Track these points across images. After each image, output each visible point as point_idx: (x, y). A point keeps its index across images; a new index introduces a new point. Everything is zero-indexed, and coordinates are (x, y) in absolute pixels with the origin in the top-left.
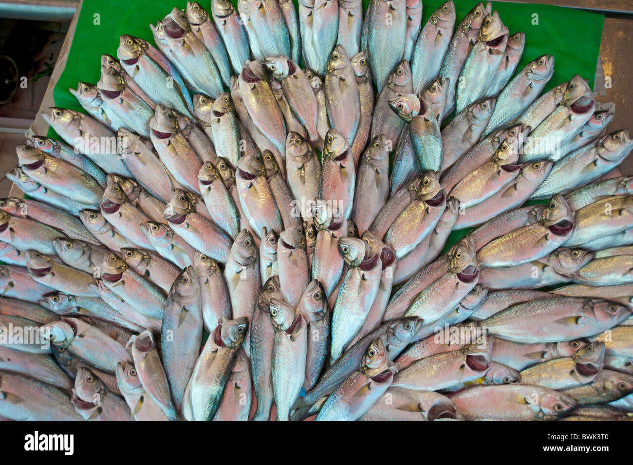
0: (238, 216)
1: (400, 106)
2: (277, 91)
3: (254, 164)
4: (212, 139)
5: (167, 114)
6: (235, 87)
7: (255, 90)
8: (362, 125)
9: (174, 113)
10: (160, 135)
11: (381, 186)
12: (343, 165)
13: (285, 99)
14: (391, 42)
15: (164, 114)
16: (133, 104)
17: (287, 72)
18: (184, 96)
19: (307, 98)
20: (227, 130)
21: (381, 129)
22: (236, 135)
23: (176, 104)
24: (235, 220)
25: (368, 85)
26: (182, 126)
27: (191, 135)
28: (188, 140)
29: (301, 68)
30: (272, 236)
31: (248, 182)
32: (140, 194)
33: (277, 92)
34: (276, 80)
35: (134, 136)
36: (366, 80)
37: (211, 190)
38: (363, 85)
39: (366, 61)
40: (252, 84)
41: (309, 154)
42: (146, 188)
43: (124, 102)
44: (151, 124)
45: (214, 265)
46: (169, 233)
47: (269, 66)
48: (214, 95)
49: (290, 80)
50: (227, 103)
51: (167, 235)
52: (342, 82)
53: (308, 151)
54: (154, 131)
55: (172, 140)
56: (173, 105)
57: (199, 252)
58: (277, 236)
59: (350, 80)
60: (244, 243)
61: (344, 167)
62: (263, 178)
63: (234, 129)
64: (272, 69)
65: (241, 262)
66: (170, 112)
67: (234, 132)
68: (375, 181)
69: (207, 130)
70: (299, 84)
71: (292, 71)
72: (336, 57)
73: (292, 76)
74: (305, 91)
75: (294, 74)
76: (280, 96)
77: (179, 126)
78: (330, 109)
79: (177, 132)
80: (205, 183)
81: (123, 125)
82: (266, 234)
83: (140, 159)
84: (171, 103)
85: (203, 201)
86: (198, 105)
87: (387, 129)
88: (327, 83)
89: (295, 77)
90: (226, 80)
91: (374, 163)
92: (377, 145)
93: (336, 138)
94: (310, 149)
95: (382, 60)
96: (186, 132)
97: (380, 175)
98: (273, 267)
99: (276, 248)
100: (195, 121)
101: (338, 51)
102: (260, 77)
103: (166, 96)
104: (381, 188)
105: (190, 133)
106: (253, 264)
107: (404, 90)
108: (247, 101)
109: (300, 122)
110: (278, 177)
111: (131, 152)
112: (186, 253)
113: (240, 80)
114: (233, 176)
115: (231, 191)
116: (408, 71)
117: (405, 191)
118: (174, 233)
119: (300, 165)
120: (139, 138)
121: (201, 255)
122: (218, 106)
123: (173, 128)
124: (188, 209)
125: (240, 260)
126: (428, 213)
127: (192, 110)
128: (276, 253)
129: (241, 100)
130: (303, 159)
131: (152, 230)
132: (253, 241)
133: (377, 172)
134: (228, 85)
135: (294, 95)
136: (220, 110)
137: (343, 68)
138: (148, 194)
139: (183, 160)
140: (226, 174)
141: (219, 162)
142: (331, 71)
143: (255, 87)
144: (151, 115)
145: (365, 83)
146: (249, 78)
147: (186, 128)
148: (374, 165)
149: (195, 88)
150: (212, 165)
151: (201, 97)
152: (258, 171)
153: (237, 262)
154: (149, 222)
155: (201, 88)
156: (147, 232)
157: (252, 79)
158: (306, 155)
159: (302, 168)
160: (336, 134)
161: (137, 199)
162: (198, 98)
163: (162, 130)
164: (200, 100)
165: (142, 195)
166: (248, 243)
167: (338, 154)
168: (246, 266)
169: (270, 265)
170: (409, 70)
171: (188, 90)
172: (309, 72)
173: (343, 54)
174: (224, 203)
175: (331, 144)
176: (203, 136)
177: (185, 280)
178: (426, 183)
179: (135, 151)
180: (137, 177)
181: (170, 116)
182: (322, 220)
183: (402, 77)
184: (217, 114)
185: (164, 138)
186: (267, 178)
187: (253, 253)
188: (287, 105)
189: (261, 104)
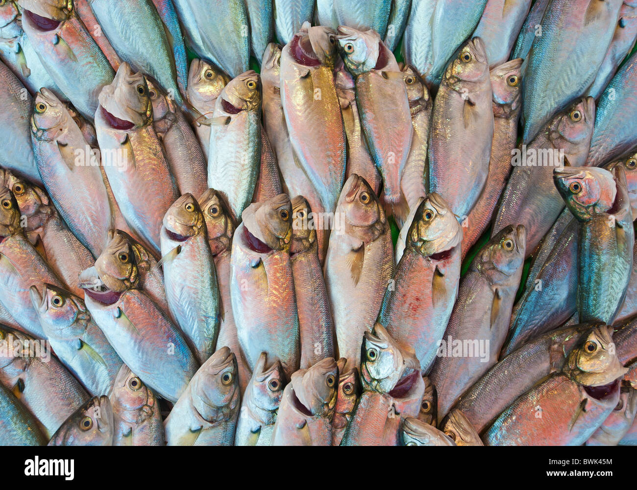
0: (220, 315)
1: (576, 187)
2: (343, 90)
3: (275, 223)
4: (206, 149)
5: (136, 85)
6: (271, 64)
7: (308, 80)
8: (486, 196)
9: (150, 86)
10: (112, 122)
11: (498, 324)
12: (442, 271)
13: (354, 109)
14: (578, 57)
15: (131, 84)
16: (77, 49)
17: (372, 62)
18: (176, 58)
19: (397, 118)
20: (239, 142)
21: (519, 213)
22: (253, 157)
23: (157, 68)
24: (212, 323)
25: (512, 123)
26: (159, 113)
27: (170, 133)
28: (161, 141)
29: (398, 62)
30: (274, 375)
31: (256, 256)
32: (48, 220)
33: (344, 92)
34: (348, 70)
35: (66, 110)
36: (510, 114)
37: (182, 254)
38: (502, 122)
39: (520, 79)
40: (306, 69)
41: (378, 227)
42: (62, 214)
43: (61, 42)
44: (101, 97)
45: (151, 400)
46: (80, 316)
47: (343, 42)
48: (230, 70)
49: (375, 79)
50: (250, 90)
51: (77, 320)
52: (468, 108)
53: (378, 221)
54: (104, 110)
55: (133, 135)
56: (152, 69)
57: (129, 370)
58: (284, 380)
59: (483, 107)
60: (219, 378)
61: (441, 275)
62: (285, 255)
63: (251, 144)
64: (346, 49)
65: (203, 413)
66: (142, 82)
67: (251, 149)
68: (489, 312)
69: (202, 130)
70: (389, 90)
71: (382, 62)
72: (467, 57)
73: (380, 72)
74: (396, 105)
75: (385, 70)
76: (347, 102)
77: (152, 111)
78: (436, 151)
79: (145, 124)
80: (173, 236)
81: (51, 83)
82: (266, 369)
83: (64, 157)
84: (149, 65)
85: (161, 268)
86: (196, 80)
87: (529, 217)
88: (439, 101)
89: (385, 75)
90: (258, 48)
91: (496, 277)
92: (509, 245)
93: (442, 216)
94: (382, 219)
95: (551, 86)
96: (161, 126)
97: (501, 302)
98: (261, 436)
99: (277, 400)
100: (184, 108)
101: (474, 48)
102: (321, 59)
103: (142, 50)
104: (497, 329)
105: (168, 130)
106: (226, 421)
107: (575, 152)
108: (288, 97)
109: (373, 159)
110: (311, 256)
111: (52, 140)
112: (104, 363)
113: (285, 55)
114: (229, 234)
115: (218, 261)
116: (590, 118)
117: (543, 348)
118: (90, 319)
119: (357, 244)
120: (74, 114)
121: (132, 375)
122: (233, 93)
123: (141, 114)
124: (128, 279)
125: (202, 408)
126: (584, 410)
127: (182, 86)
128: (274, 412)
129: (277, 91)
130: (366, 233)
131: (50, 305)
132: (236, 375)
133: (496, 295)
134: (259, 57)
135: (375, 107)
136: (234, 101)
137: (475, 82)
138: (64, 224)
139: (143, 179)
140: (216, 226)
141: (208, 199)
142: (452, 81)
143: (308, 76)
144: (107, 78)
145: (507, 118)
146: (302, 56)
147: (164, 118)
148: (495, 280)
149: (199, 48)
150: (195, 204)
151: (206, 67)
152: (278, 239)
153: (196, 410)
154: (50, 287)
155: (209, 50)
156: (40, 305)
157: (307, 58)
158: (371, 227)
159: (360, 251)
160: (442, 208)
161: (41, 229)
162: (200, 67)
163: (120, 114)
164: (203, 72)
165: (52, 225)
166: (226, 378)
167: (437, 248)
168: (211, 422)
169: (258, 431)
170: (593, 117)
171: (186, 48)
172: (409, 72)
173: (481, 56)
174: (199, 286)
175: (428, 223)
176: (192, 140)
177: (87, 424)
178: (592, 348)
179: (60, 139)
180: (51, 189)
181: (140, 91)
182: (378, 373)
183: (577, 126)
184: (228, 107)
185: (119, 127)
186: (291, 254)
187: (231, 400)
188: (357, 121)
189: (313, 110)
